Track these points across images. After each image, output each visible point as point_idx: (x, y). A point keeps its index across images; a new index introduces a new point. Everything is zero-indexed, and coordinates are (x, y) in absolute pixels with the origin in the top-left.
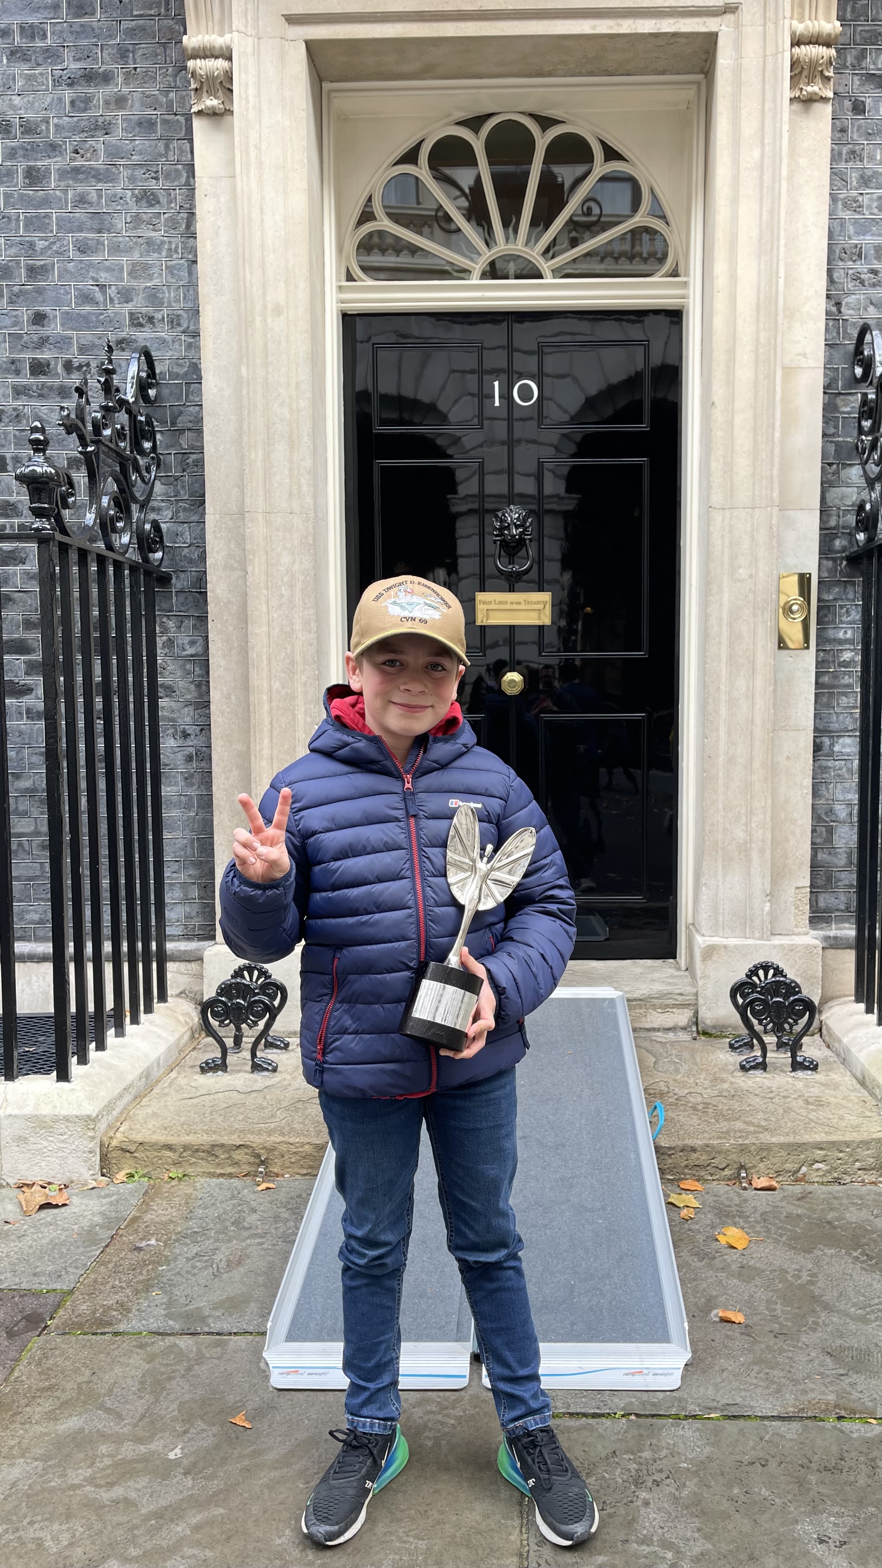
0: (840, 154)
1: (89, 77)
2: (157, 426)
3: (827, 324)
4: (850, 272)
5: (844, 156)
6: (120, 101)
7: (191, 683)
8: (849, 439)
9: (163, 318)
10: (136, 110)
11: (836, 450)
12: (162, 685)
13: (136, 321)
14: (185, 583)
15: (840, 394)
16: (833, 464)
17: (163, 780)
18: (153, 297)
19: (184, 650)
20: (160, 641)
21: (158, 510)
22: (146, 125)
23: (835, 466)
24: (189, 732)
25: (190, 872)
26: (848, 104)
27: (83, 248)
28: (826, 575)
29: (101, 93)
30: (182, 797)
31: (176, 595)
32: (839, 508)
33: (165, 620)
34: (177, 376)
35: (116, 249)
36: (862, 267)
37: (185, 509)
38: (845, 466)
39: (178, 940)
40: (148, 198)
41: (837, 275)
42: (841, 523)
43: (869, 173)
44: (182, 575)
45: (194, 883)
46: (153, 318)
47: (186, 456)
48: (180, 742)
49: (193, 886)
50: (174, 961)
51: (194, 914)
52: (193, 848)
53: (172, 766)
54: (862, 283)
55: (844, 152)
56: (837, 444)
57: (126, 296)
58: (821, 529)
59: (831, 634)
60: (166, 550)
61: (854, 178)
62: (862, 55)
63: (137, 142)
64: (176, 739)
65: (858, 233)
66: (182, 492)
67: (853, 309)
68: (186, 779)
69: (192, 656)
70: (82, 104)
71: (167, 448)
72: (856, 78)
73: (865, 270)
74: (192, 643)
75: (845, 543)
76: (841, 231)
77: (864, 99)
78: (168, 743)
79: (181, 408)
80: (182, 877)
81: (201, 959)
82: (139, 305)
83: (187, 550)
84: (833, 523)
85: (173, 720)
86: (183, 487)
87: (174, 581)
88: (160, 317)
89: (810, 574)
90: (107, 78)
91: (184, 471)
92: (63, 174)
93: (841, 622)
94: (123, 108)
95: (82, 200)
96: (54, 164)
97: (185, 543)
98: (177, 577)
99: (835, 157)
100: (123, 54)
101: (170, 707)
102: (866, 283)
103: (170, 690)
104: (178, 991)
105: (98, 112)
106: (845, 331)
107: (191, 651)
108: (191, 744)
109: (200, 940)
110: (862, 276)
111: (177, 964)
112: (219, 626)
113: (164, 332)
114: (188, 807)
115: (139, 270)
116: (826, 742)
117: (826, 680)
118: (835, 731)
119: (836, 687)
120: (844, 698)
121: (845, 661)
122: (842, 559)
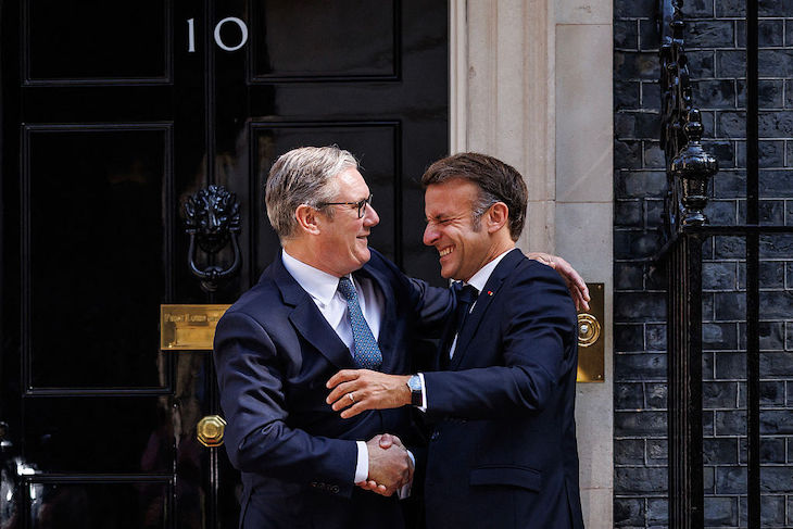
8: (653, 111)
11: (637, 124)
15: (639, 53)
16: (633, 142)
23: (636, 145)
28: (628, 284)
32: (643, 199)
38: (649, 145)
42: (646, 217)
56: (639, 117)
58: (615, 224)
75: (652, 244)
84: (635, 217)
116: (636, 506)
117: (632, 422)
118: (646, 493)
119: (645, 433)
120: (657, 447)
121: (656, 398)
122: (649, 264)
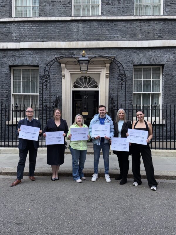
0: (110, 81)
1: (54, 75)
3: (109, 93)
6: (56, 76)
10: (57, 77)
13: (57, 92)
16: (109, 104)
18: (58, 91)
22: (58, 78)
26: (110, 78)
27: (53, 87)
29: (55, 76)
34: (60, 97)
35: (56, 87)
36: (111, 89)
40: (58, 83)
41: (109, 90)
47: (61, 102)
56: (110, 102)
57: (56, 90)
61: (111, 83)
62: (111, 74)
65: (111, 87)
67: (111, 92)
70: (53, 76)
71: (59, 102)
72: (111, 76)
79: (60, 99)
82: (57, 91)
84: (110, 108)
89: (108, 112)
90: (55, 75)
92: (52, 82)
95: (53, 84)
96: (51, 81)
100: (57, 73)
105: (55, 77)
113: (59, 93)
115: (57, 89)
122: (110, 111)
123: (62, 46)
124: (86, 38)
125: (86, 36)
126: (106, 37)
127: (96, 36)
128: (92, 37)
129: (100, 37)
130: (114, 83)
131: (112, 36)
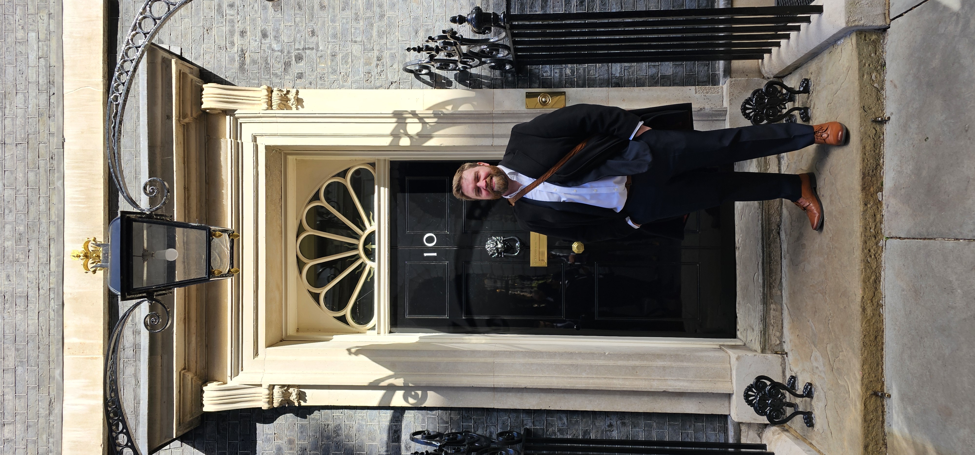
0: (322, 84)
2: (448, 431)
3: (402, 88)
4: (377, 77)
5: (323, 82)
7: (582, 421)
9: (395, 425)
12: (583, 436)
14: (529, 421)
15: (436, 80)
17: (636, 439)
19: (564, 423)
20: (559, 436)
21: (491, 433)
22: (302, 429)
23: (471, 82)
24: (609, 423)
25: (688, 427)
26: (298, 81)
28: (526, 84)
30: (645, 429)
31: (536, 426)
32: (492, 79)
33: (548, 433)
34: (423, 420)
36: (375, 71)
37: (491, 419)
39: (728, 436)
40: (337, 430)
41: (378, 85)
42: (500, 78)
43: (330, 70)
44: (525, 422)
45: (694, 425)
46: (395, 430)
47: (463, 416)
48: (615, 428)
49: (696, 426)
50: (740, 439)
51: (712, 426)
52: (674, 425)
53: (628, 434)
54: (382, 71)
55: (320, 82)
58: (503, 88)
59: (557, 80)
60: (512, 430)
61: (332, 77)
62: (276, 75)
63: (310, 434)
64: (613, 431)
65: (359, 75)
66: (482, 420)
67: (394, 76)
68: (635, 426)
69: (567, 419)
71: (460, 427)
72: (286, 78)
73: (376, 70)
74: (561, 419)
75: (510, 75)
76: (357, 83)
77: (296, 73)
78: (615, 435)
79: (439, 418)
80: (691, 431)
81: (739, 424)
83: (512, 419)
84: (500, 82)
85: (602, 432)
86: (479, 419)
87: (528, 427)
88: (394, 427)
89: (526, 93)
90: (279, 449)
91: (471, 418)
93: (551, 75)
94: (294, 441)
97: (508, 420)
98: (526, 425)
99: (323, 87)
101: (595, 433)
102: (382, 69)
103: (586, 432)
104: (758, 438)
106: (405, 79)
107: (565, 420)
108: (615, 423)
109: (727, 424)
110: (379, 71)
111: (742, 437)
112: (552, 403)
113: (402, 425)
114: (651, 426)
116: (614, 80)
117: (580, 82)
118: (609, 76)
119: (585, 76)
120: (591, 72)
121: (571, 73)
122: (518, 76)
123: (92, 402)
124: (45, 243)
125: (33, 245)
126: (40, 115)
127: (31, 176)
128: (43, 207)
129: (42, 151)
130: (334, 56)
131: (32, 77)
